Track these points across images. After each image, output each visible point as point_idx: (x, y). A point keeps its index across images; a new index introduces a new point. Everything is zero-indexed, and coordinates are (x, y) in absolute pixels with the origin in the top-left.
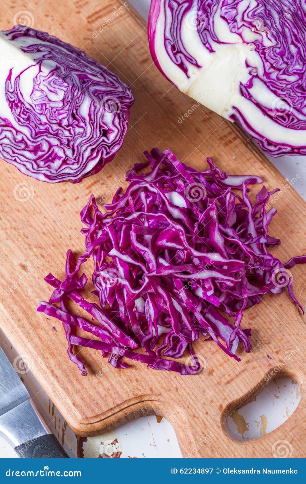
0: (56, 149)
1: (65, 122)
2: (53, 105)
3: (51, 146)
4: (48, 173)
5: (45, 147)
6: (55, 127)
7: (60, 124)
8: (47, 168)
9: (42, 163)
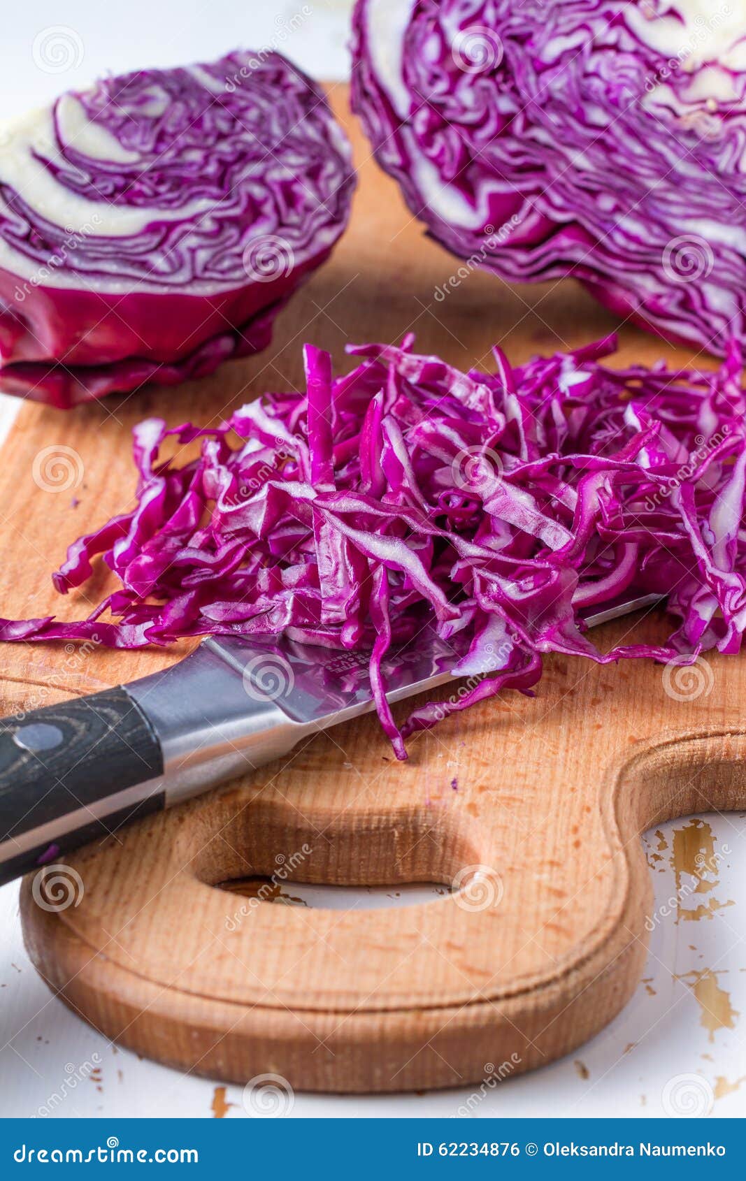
0: (275, 175)
1: (224, 126)
2: (172, 120)
3: (261, 180)
4: (323, 219)
5: (258, 191)
6: (224, 147)
7: (221, 136)
8: (311, 215)
9: (293, 218)
